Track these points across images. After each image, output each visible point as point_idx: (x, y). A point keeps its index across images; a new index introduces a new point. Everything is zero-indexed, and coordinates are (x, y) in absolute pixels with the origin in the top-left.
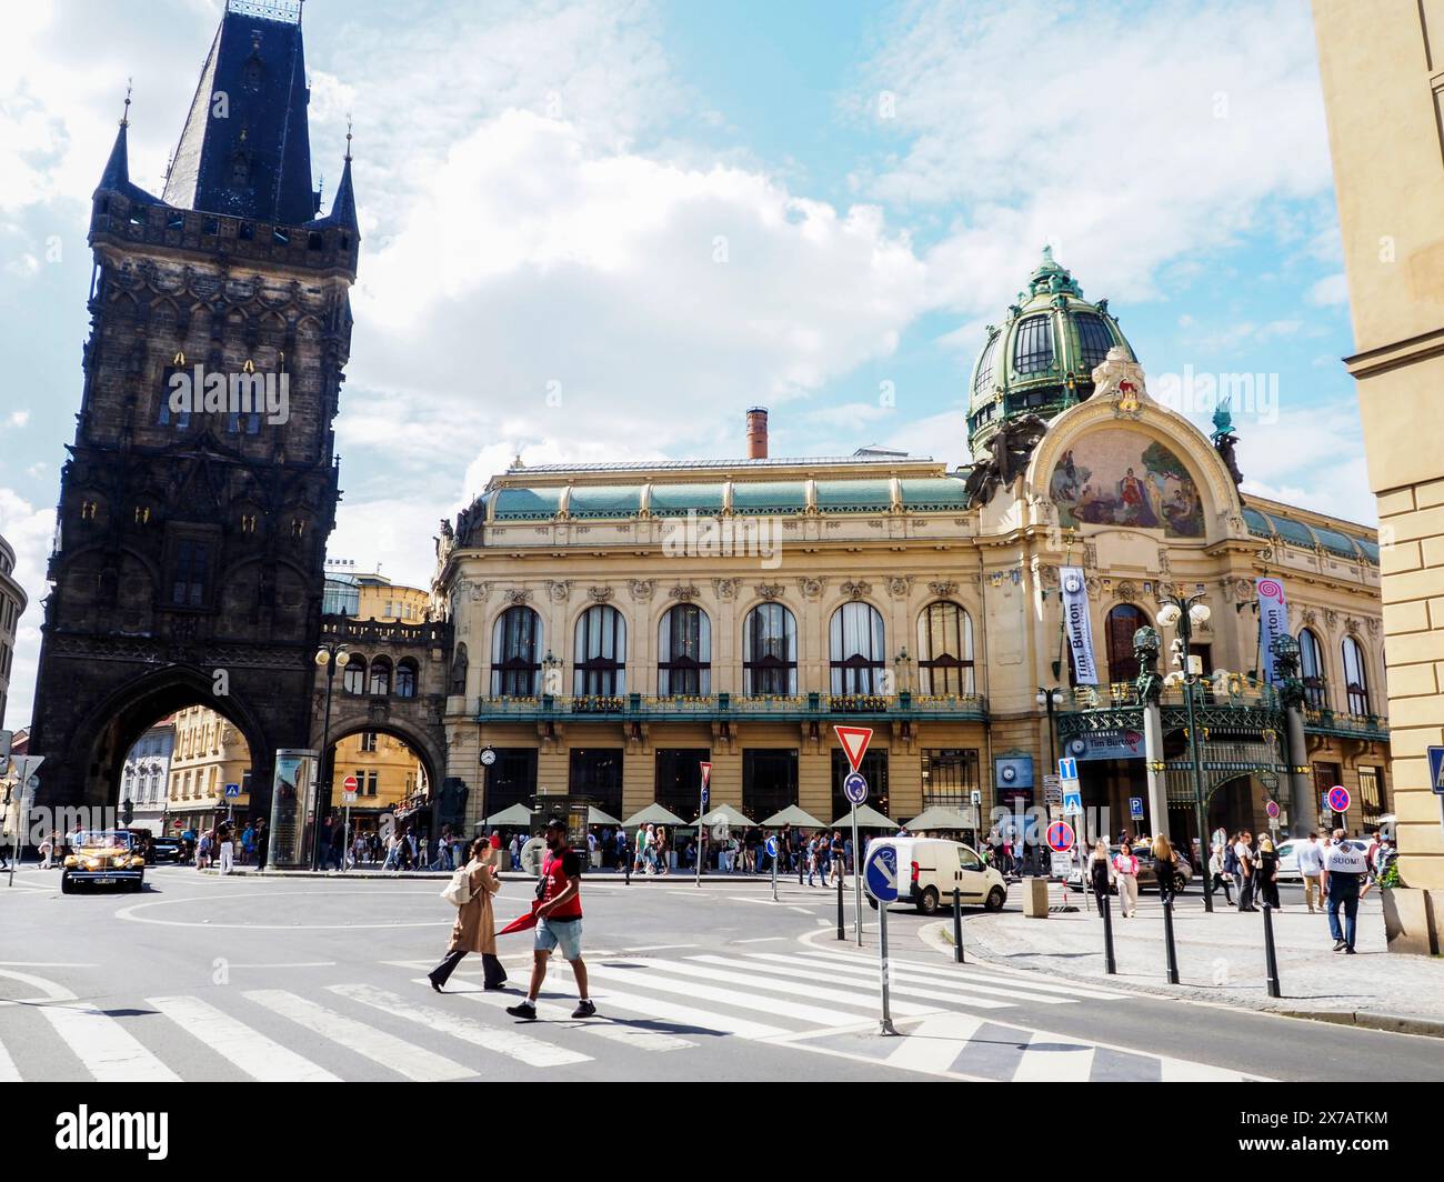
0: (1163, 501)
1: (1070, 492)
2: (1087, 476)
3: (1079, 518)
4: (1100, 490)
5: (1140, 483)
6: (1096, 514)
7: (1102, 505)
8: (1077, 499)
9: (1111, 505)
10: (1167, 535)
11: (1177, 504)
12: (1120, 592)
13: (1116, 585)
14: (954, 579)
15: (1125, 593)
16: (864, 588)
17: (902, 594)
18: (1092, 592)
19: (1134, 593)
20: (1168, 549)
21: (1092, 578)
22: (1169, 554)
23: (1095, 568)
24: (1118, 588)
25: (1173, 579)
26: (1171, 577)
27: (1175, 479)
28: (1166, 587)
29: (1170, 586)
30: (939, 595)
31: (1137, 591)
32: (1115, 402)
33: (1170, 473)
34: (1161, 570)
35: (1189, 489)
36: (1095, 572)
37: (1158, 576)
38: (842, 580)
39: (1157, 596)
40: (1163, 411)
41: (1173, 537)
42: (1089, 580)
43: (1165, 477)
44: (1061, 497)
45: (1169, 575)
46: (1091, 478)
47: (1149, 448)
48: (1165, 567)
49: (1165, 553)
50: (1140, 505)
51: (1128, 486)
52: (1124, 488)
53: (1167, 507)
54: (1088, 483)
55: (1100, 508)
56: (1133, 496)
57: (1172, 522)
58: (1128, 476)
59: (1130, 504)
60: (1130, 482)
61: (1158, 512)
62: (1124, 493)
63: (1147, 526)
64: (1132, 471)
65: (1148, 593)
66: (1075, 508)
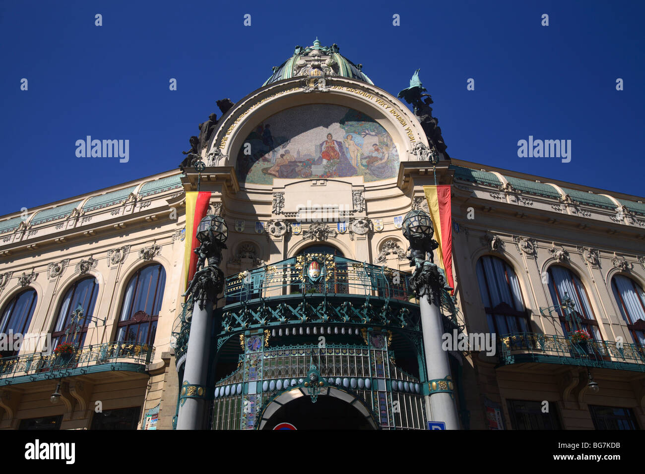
0: (362, 154)
3: (275, 176)
4: (298, 152)
5: (340, 144)
7: (299, 164)
8: (273, 161)
10: (366, 181)
11: (375, 154)
12: (311, 233)
13: (306, 227)
14: (158, 243)
15: (316, 232)
16: (92, 264)
17: (117, 262)
18: (276, 233)
19: (327, 232)
20: (365, 191)
21: (276, 221)
22: (367, 195)
23: (283, 213)
24: (309, 229)
25: (370, 216)
26: (367, 214)
27: (372, 135)
28: (361, 222)
29: (365, 222)
30: (145, 258)
31: (331, 229)
32: (303, 81)
33: (367, 132)
34: (356, 208)
35: (385, 140)
36: (282, 217)
37: (353, 215)
38: (79, 260)
39: (351, 232)
40: (348, 82)
41: (372, 181)
42: (274, 223)
43: (363, 136)
44: (255, 160)
45: (365, 212)
46: (290, 144)
47: (346, 115)
48: (359, 206)
49: (360, 194)
50: (338, 160)
51: (327, 147)
52: (323, 149)
53: (365, 158)
54: (286, 149)
55: (298, 166)
56: (332, 154)
57: (371, 170)
58: (327, 139)
59: (329, 160)
60: (330, 143)
61: (357, 163)
62: (323, 153)
63: (346, 176)
64: (332, 136)
65: (342, 231)
66: (270, 168)
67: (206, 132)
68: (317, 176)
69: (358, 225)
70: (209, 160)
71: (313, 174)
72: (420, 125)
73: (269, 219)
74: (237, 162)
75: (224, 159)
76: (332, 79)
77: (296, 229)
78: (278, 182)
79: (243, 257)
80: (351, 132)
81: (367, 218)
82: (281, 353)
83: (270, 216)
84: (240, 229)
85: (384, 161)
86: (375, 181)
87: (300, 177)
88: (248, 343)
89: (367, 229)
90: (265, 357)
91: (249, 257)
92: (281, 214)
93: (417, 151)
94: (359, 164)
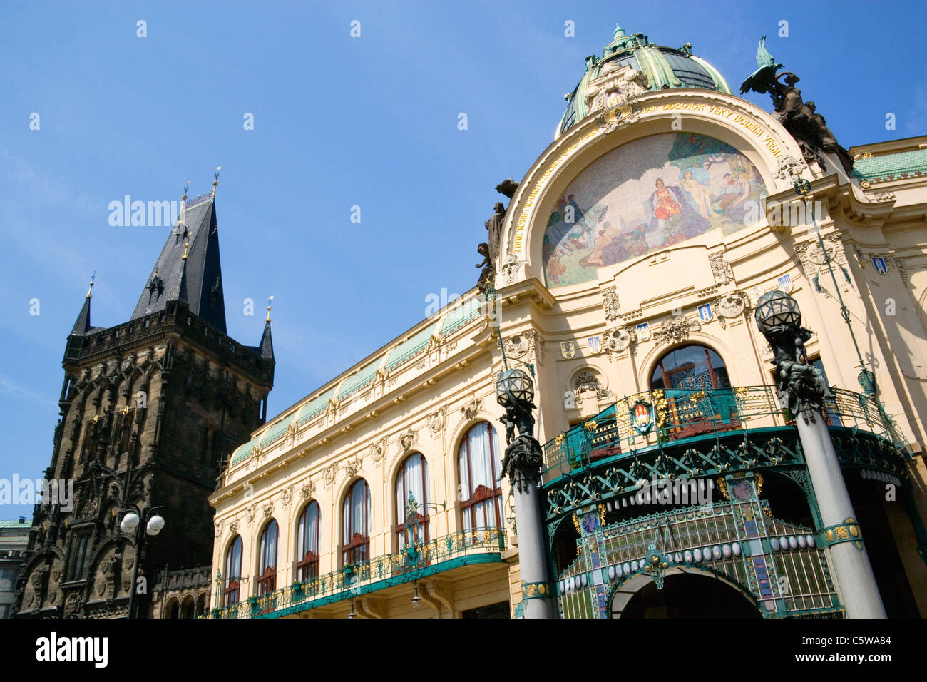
0: (711, 196)
1: (581, 240)
2: (601, 213)
3: (599, 265)
4: (622, 221)
5: (676, 190)
6: (621, 249)
7: (628, 238)
9: (639, 232)
10: (726, 233)
11: (730, 190)
12: (665, 333)
13: (657, 327)
14: (478, 395)
15: (671, 331)
16: (413, 436)
17: (439, 430)
18: (618, 348)
19: (686, 327)
20: (727, 250)
21: (614, 330)
22: (731, 256)
23: (620, 316)
24: (661, 329)
25: (741, 287)
26: (737, 284)
27: (719, 162)
28: (730, 300)
29: (736, 297)
30: (467, 418)
31: (690, 322)
32: (600, 119)
33: (711, 159)
34: (719, 280)
35: (740, 164)
36: (620, 322)
37: (716, 291)
38: (398, 435)
39: (721, 318)
40: (663, 97)
41: (735, 232)
42: (611, 334)
43: (706, 167)
44: (566, 251)
45: (733, 283)
46: (607, 212)
47: (674, 145)
48: (723, 276)
49: (721, 257)
50: (680, 215)
51: (660, 200)
52: (655, 205)
53: (717, 201)
54: (605, 221)
55: (626, 241)
56: (670, 208)
57: (729, 215)
58: (657, 189)
59: (666, 219)
60: (663, 193)
61: (708, 210)
62: (656, 211)
63: (696, 234)
64: (662, 181)
65: (707, 320)
66: (589, 256)
68: (656, 247)
69: (728, 305)
70: (504, 275)
71: (649, 245)
72: (783, 128)
73: (603, 329)
75: (522, 268)
76: (639, 100)
77: (643, 333)
78: (605, 273)
79: (582, 392)
80: (688, 167)
81: (738, 290)
82: (621, 531)
83: (604, 325)
84: (569, 355)
85: (746, 196)
86: (739, 230)
87: (632, 256)
88: (584, 524)
89: (742, 308)
90: (604, 539)
91: (590, 390)
92: (618, 318)
93: (786, 172)
94: (711, 212)
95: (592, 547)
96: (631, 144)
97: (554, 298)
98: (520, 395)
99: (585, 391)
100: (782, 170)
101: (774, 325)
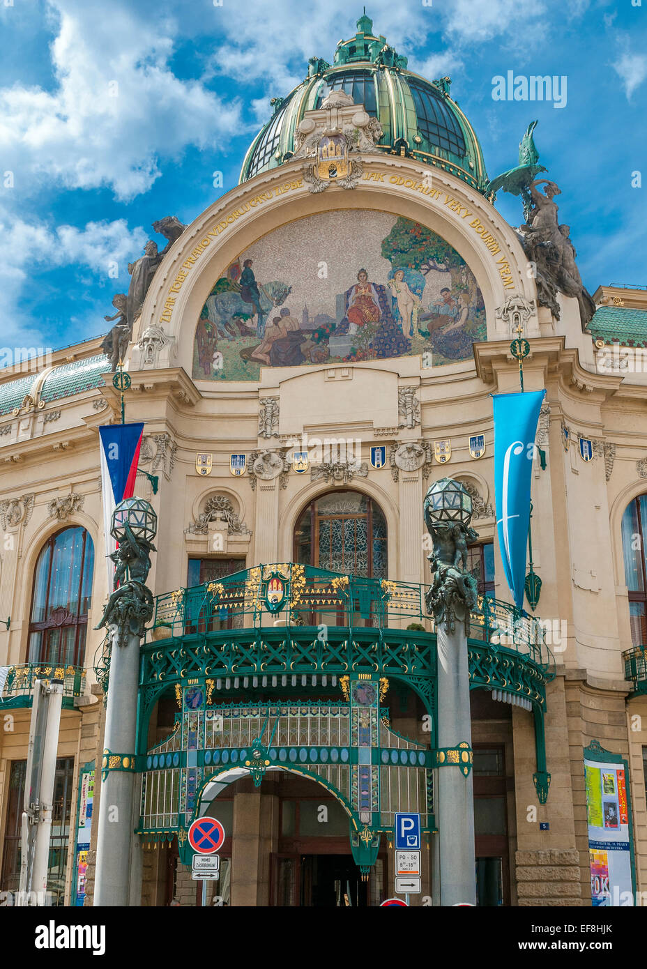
0: (421, 311)
1: (248, 323)
2: (282, 293)
3: (263, 362)
4: (306, 312)
5: (380, 289)
7: (308, 336)
9: (323, 333)
11: (444, 310)
12: (325, 470)
14: (78, 490)
15: (333, 470)
17: (17, 524)
18: (265, 476)
20: (421, 385)
21: (266, 453)
22: (424, 395)
23: (276, 436)
24: (322, 464)
25: (429, 435)
26: (423, 431)
27: (440, 270)
28: (410, 450)
29: (418, 447)
30: (58, 518)
32: (308, 169)
33: (431, 263)
34: (404, 422)
35: (464, 281)
36: (275, 444)
37: (398, 434)
39: (395, 468)
40: (393, 165)
41: (435, 365)
42: (261, 456)
43: (423, 272)
44: (227, 333)
45: (418, 430)
46: (290, 296)
47: (393, 231)
48: (409, 417)
49: (414, 393)
50: (377, 325)
51: (358, 298)
52: (350, 302)
53: (426, 319)
54: (284, 306)
55: (305, 340)
56: (367, 312)
57: (435, 341)
58: (358, 282)
59: (361, 325)
60: (363, 290)
61: (412, 329)
62: (350, 311)
63: (390, 356)
64: (366, 274)
65: (378, 466)
66: (255, 347)
67: (141, 282)
68: (339, 358)
69: (406, 454)
70: (142, 351)
73: (251, 447)
74: (195, 341)
75: (167, 347)
76: (363, 159)
77: (299, 464)
78: (269, 375)
79: (211, 520)
81: (423, 440)
82: (228, 714)
83: (255, 442)
84: (204, 470)
85: (459, 324)
86: (442, 364)
87: (307, 362)
88: (187, 697)
89: (422, 460)
90: (207, 719)
91: (222, 520)
92: (273, 438)
93: (510, 314)
94: (416, 331)
95: (191, 725)
96: (340, 213)
97: (198, 392)
98: (140, 532)
99: (215, 520)
100: (508, 309)
101: (440, 519)
